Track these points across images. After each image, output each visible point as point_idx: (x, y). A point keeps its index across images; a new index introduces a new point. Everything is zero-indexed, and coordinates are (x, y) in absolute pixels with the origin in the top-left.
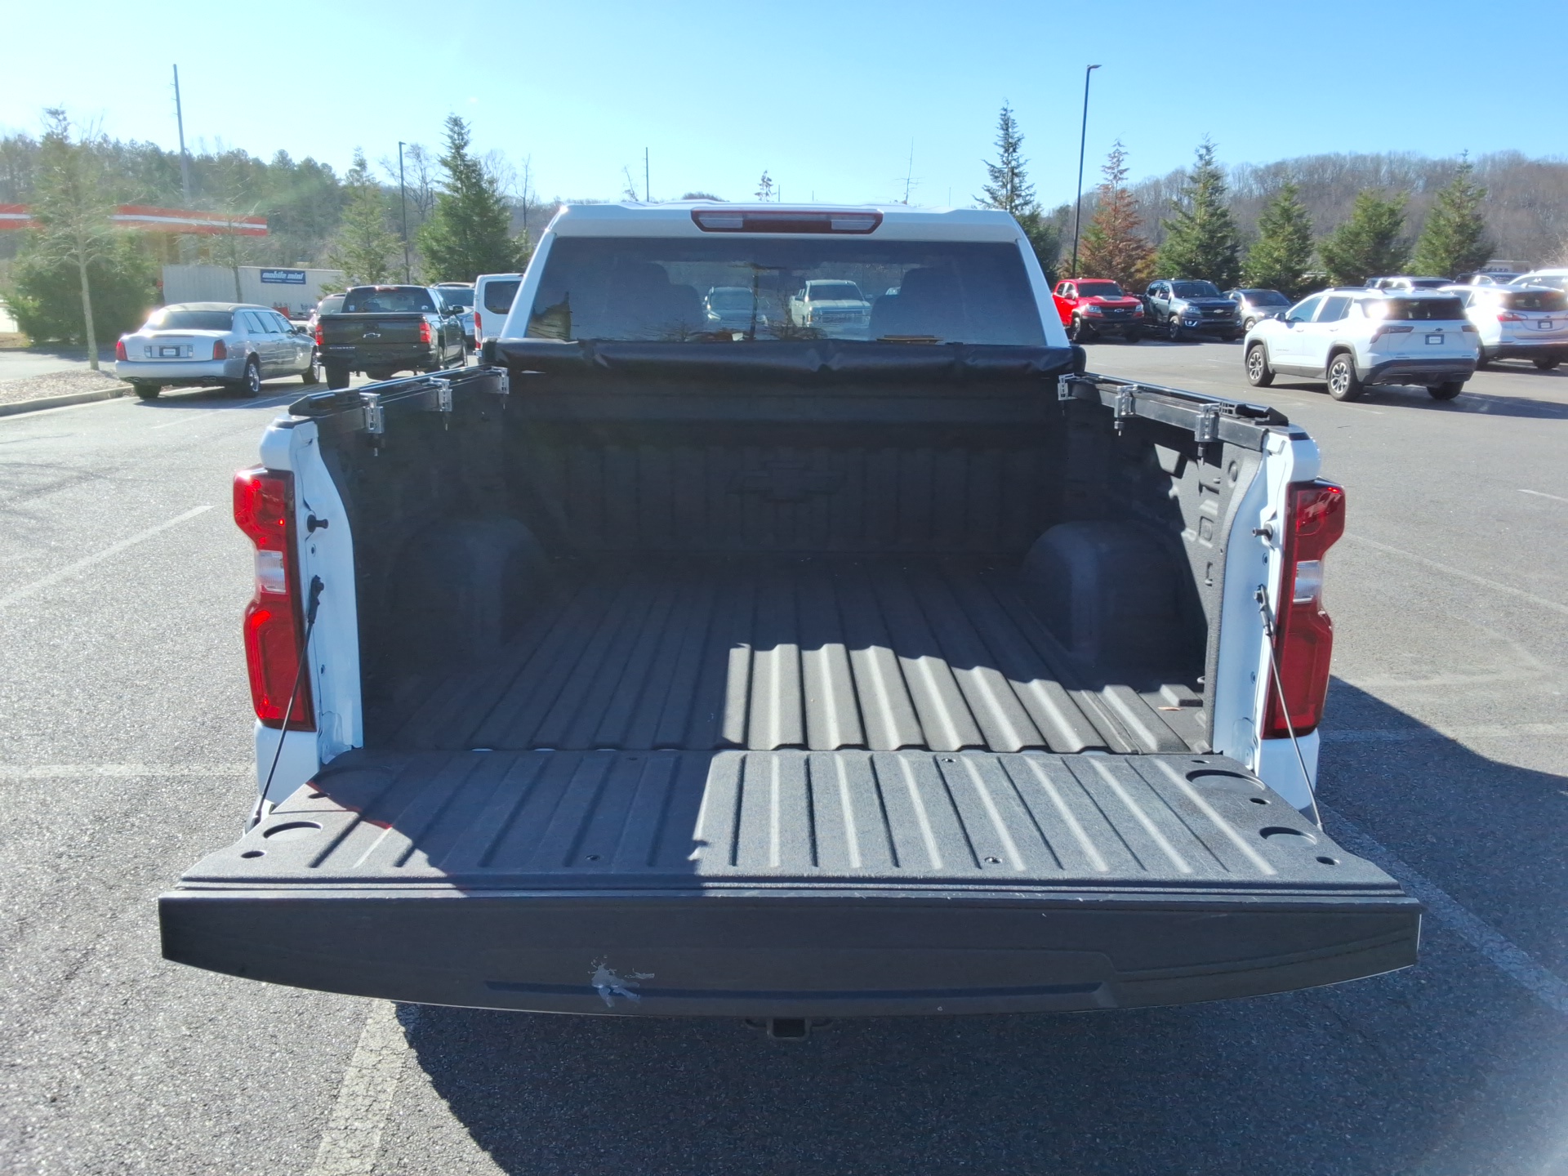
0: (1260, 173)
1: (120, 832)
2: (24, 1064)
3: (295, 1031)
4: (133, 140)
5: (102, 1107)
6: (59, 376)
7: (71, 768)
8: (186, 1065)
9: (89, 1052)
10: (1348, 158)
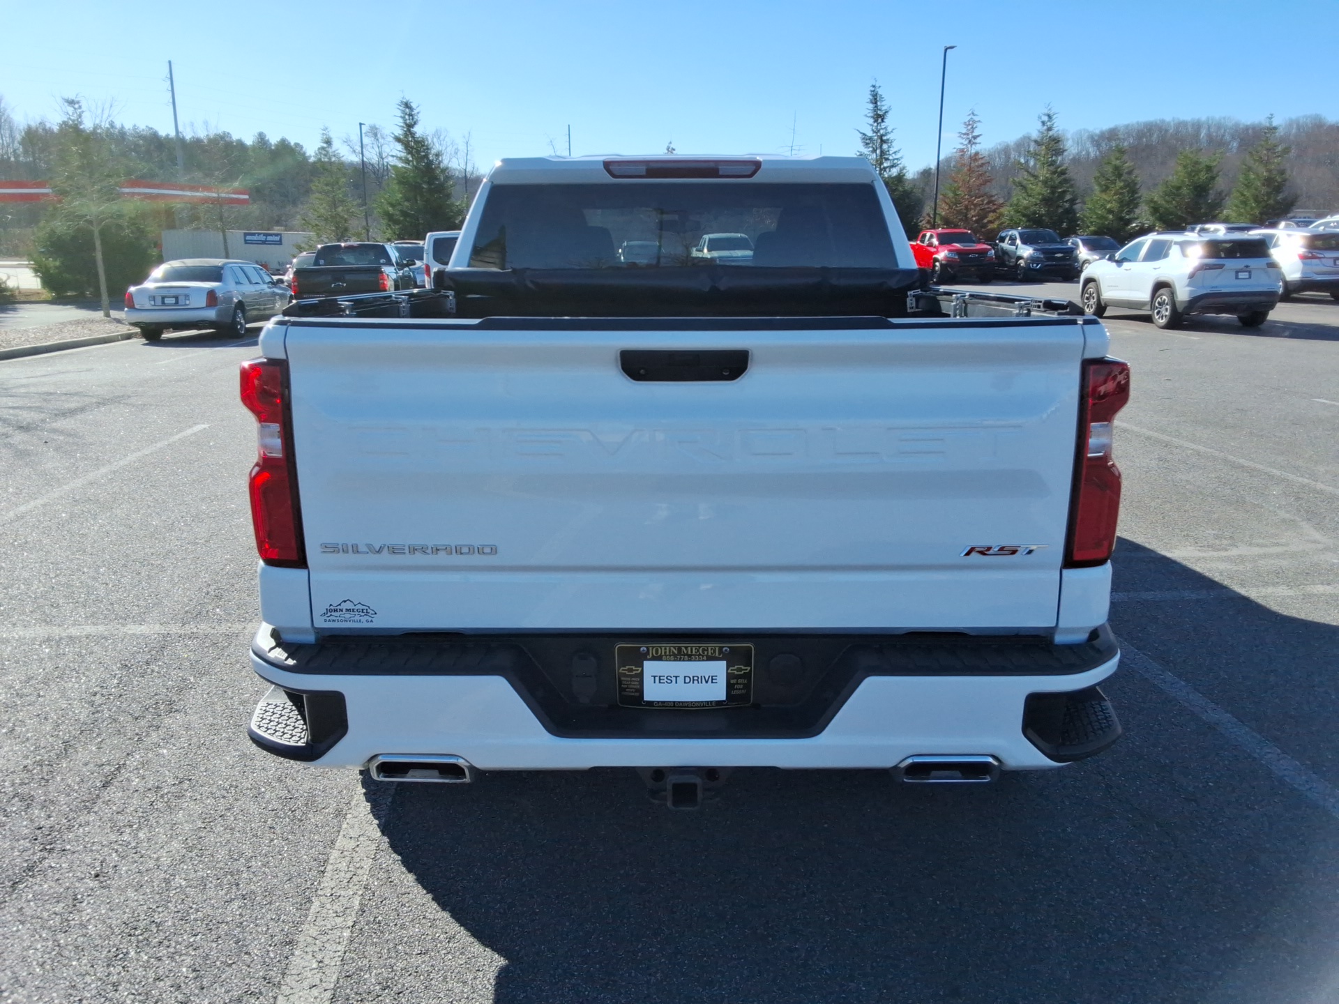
0: (1096, 138)
1: (143, 676)
2: (72, 849)
3: (289, 824)
4: (135, 126)
5: (136, 881)
6: (78, 323)
7: (101, 628)
8: (201, 849)
9: (123, 841)
10: (1172, 124)
